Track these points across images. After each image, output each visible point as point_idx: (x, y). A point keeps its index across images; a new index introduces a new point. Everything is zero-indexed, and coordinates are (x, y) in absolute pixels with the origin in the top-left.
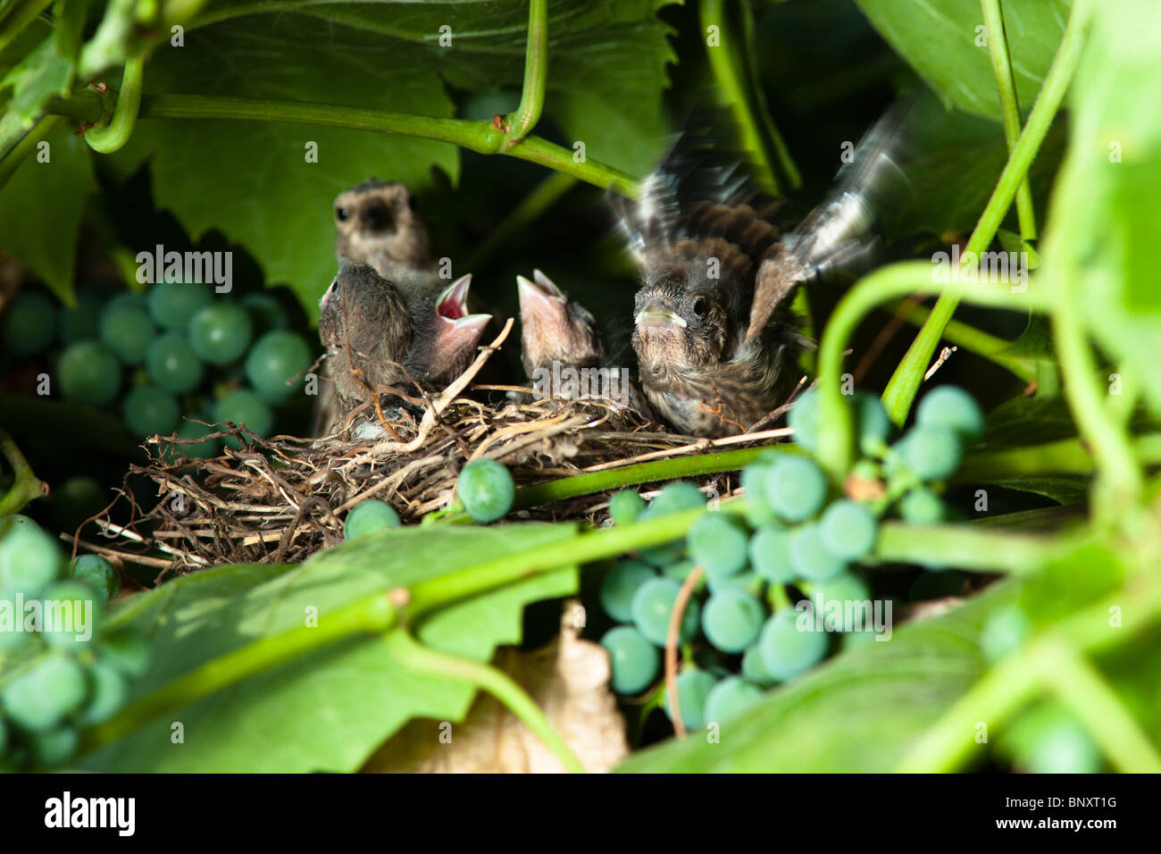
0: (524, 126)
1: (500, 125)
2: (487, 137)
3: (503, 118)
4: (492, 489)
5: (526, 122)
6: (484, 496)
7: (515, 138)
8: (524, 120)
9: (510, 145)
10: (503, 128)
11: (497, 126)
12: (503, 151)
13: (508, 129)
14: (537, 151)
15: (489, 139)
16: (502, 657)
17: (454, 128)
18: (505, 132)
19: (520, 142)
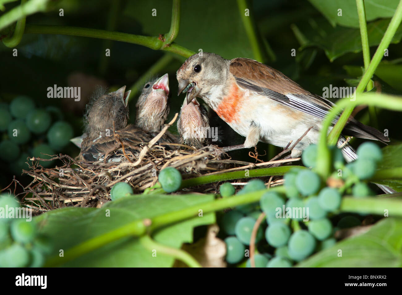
0: (172, 39)
1: (161, 38)
2: (156, 43)
3: (163, 36)
4: (173, 179)
5: (172, 37)
6: (170, 182)
7: (168, 44)
8: (172, 36)
9: (166, 46)
10: (163, 39)
11: (160, 39)
12: (162, 49)
13: (165, 40)
14: (176, 49)
15: (157, 44)
16: (186, 247)
17: (144, 39)
18: (164, 41)
19: (169, 45)
